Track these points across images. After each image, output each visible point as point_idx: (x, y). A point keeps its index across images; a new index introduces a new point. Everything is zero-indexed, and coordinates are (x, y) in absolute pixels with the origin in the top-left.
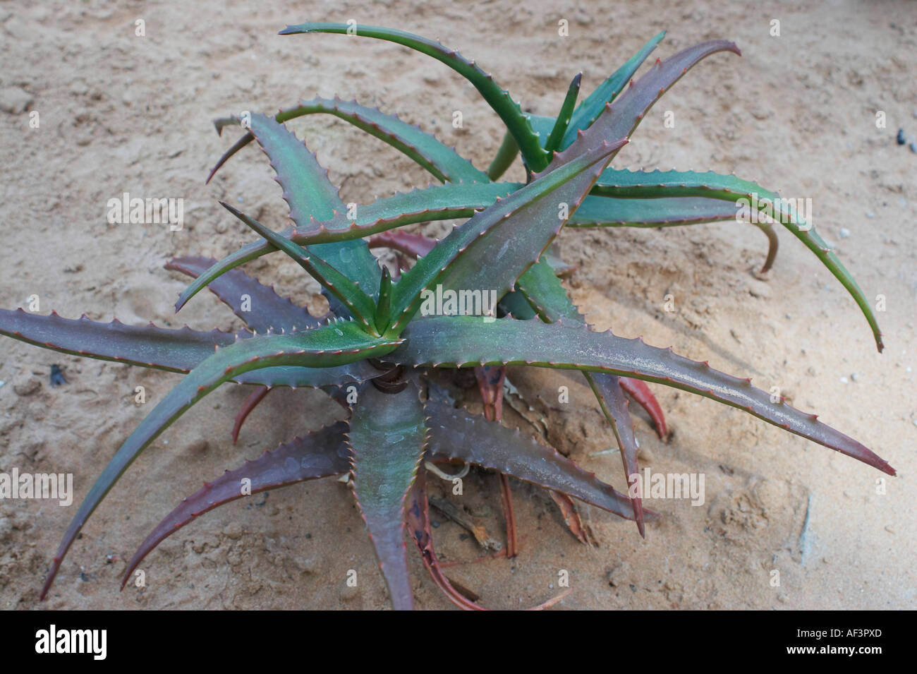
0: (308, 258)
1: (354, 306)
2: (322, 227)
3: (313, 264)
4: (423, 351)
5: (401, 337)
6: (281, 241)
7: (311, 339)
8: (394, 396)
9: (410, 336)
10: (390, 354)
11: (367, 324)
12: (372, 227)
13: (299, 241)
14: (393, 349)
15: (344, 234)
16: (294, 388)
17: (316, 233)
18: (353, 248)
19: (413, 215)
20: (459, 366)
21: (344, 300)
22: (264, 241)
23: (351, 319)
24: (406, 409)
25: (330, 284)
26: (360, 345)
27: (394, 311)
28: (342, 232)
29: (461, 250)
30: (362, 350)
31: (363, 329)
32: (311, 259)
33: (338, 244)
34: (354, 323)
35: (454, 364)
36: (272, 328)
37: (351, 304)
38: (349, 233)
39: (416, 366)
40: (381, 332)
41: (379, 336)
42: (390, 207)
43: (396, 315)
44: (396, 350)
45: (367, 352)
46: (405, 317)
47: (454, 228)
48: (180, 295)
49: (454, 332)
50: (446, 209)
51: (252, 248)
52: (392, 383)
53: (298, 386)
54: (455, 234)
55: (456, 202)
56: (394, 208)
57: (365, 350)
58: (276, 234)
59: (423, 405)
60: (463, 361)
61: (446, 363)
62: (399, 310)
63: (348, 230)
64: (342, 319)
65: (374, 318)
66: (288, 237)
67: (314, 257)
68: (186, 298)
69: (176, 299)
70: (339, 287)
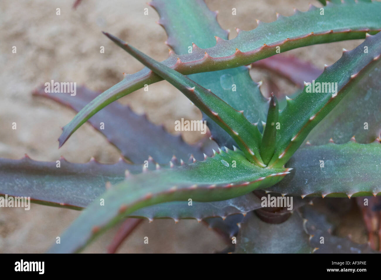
0: (193, 88)
1: (239, 136)
2: (206, 55)
3: (198, 93)
4: (310, 180)
5: (286, 166)
6: (166, 71)
7: (199, 172)
8: (278, 226)
9: (296, 164)
10: (277, 185)
11: (253, 154)
12: (257, 54)
13: (184, 71)
14: (280, 179)
15: (229, 62)
16: (176, 221)
17: (200, 61)
18: (234, 74)
19: (297, 40)
20: (350, 196)
21: (229, 130)
22: (147, 71)
23: (235, 148)
24: (292, 240)
25: (216, 114)
26: (249, 177)
27: (280, 140)
28: (227, 59)
29: (353, 76)
30: (252, 182)
31: (247, 159)
32: (196, 89)
33: (218, 72)
34: (238, 153)
35: (345, 194)
36: (150, 158)
37: (237, 134)
38: (233, 60)
39: (303, 196)
40: (266, 161)
41: (264, 166)
42: (273, 32)
43: (282, 143)
44: (283, 180)
45: (257, 185)
46: (291, 146)
47: (344, 53)
48: (63, 129)
49: (342, 160)
50: (331, 33)
51: (135, 79)
52: (276, 213)
53: (180, 218)
54: (345, 59)
55: (340, 25)
56: (277, 33)
57: (255, 182)
58: (160, 64)
59: (309, 236)
60: (354, 191)
61: (336, 193)
62: (286, 139)
63: (232, 58)
64: (226, 149)
65: (259, 148)
66: (172, 66)
67: (199, 87)
68: (69, 133)
69: (59, 134)
70: (224, 117)
